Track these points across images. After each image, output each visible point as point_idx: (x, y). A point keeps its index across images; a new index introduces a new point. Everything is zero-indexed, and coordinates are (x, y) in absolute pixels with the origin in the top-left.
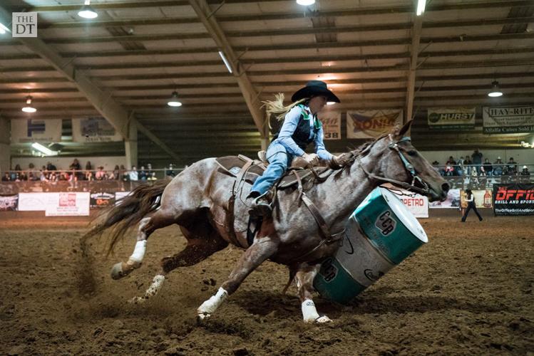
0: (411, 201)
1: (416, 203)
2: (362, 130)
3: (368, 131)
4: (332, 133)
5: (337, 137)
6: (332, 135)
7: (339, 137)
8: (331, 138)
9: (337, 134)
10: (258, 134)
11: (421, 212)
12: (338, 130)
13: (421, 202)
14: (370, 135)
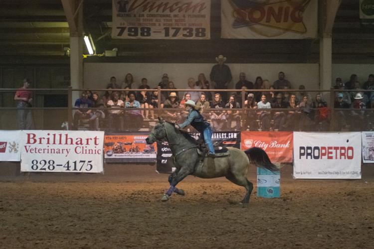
0: (333, 151)
1: (342, 154)
2: (246, 24)
3: (257, 27)
4: (194, 28)
5: (204, 35)
6: (194, 32)
7: (208, 36)
8: (193, 38)
9: (204, 30)
10: (66, 25)
11: (350, 170)
12: (206, 23)
13: (350, 151)
14: (261, 34)
